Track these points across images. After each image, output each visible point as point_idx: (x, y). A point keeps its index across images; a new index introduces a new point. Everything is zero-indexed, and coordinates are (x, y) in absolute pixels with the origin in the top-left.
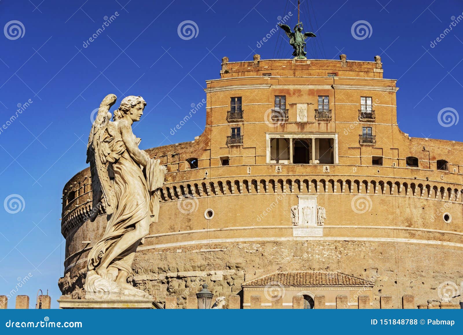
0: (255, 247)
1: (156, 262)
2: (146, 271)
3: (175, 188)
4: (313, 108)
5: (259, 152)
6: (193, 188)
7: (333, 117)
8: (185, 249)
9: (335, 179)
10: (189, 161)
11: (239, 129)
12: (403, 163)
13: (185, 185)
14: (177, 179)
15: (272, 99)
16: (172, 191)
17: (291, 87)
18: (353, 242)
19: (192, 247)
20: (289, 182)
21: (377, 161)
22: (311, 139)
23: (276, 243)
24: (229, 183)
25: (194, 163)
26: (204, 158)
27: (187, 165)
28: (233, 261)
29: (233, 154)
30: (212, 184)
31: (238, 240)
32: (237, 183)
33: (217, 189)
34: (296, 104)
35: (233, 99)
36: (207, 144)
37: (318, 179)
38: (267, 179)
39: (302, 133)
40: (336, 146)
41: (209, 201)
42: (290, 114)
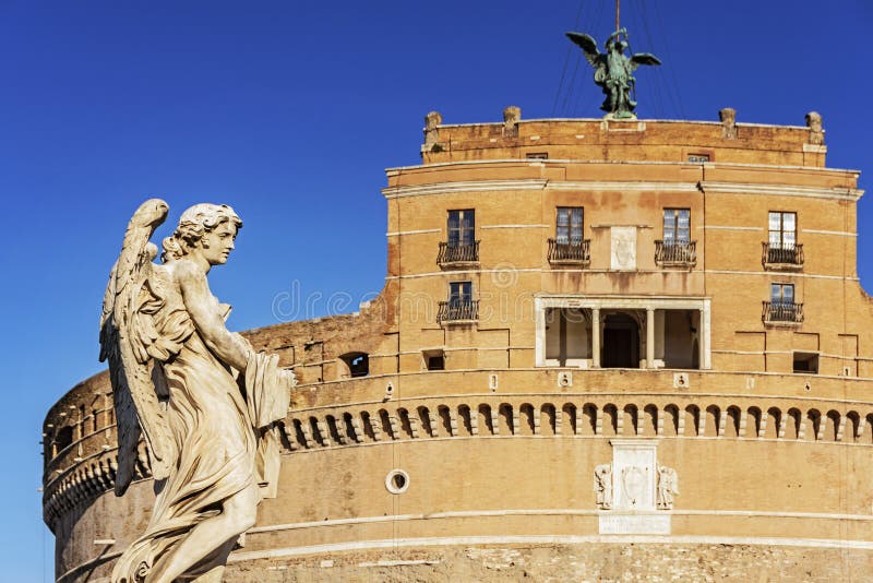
0: (507, 556)
3: (313, 421)
4: (650, 237)
5: (518, 339)
6: (357, 422)
7: (700, 260)
8: (342, 560)
9: (703, 405)
10: (348, 358)
11: (468, 285)
12: (869, 369)
13: (338, 414)
14: (319, 400)
16: (306, 428)
17: (598, 187)
19: (358, 557)
20: (591, 409)
21: (805, 364)
22: (644, 312)
24: (444, 411)
25: (359, 365)
26: (382, 353)
27: (342, 368)
29: (454, 344)
30: (403, 413)
31: (466, 540)
32: (464, 410)
33: (417, 425)
34: (608, 228)
35: (453, 214)
36: (390, 320)
37: (660, 403)
38: (537, 404)
39: (622, 295)
40: (706, 327)
41: (397, 452)
42: (594, 251)
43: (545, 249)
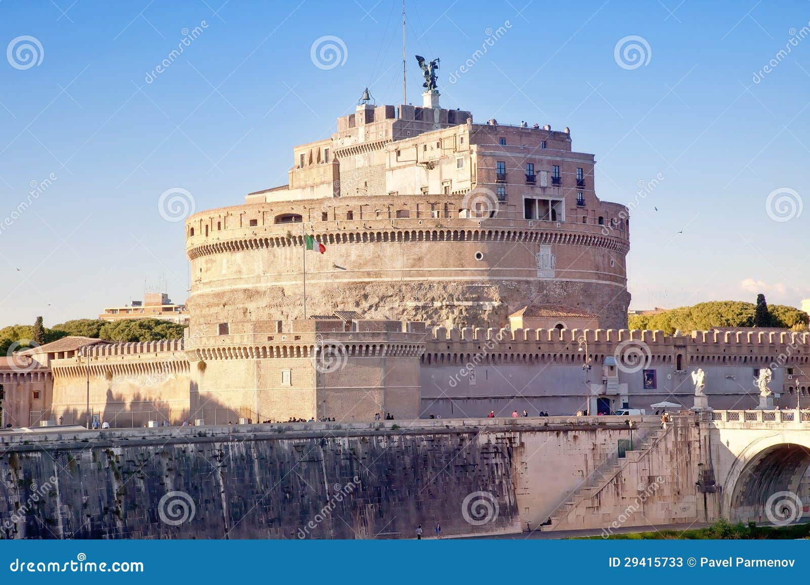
0: (514, 284)
4: (550, 175)
5: (517, 209)
6: (466, 234)
7: (562, 184)
8: (459, 283)
12: (597, 221)
14: (452, 224)
15: (525, 165)
18: (571, 282)
19: (464, 283)
22: (549, 200)
23: (528, 282)
29: (500, 210)
31: (502, 278)
33: (487, 236)
34: (540, 171)
35: (498, 163)
37: (554, 233)
38: (524, 232)
39: (543, 195)
40: (564, 207)
41: (479, 245)
42: (536, 179)
43: (525, 178)
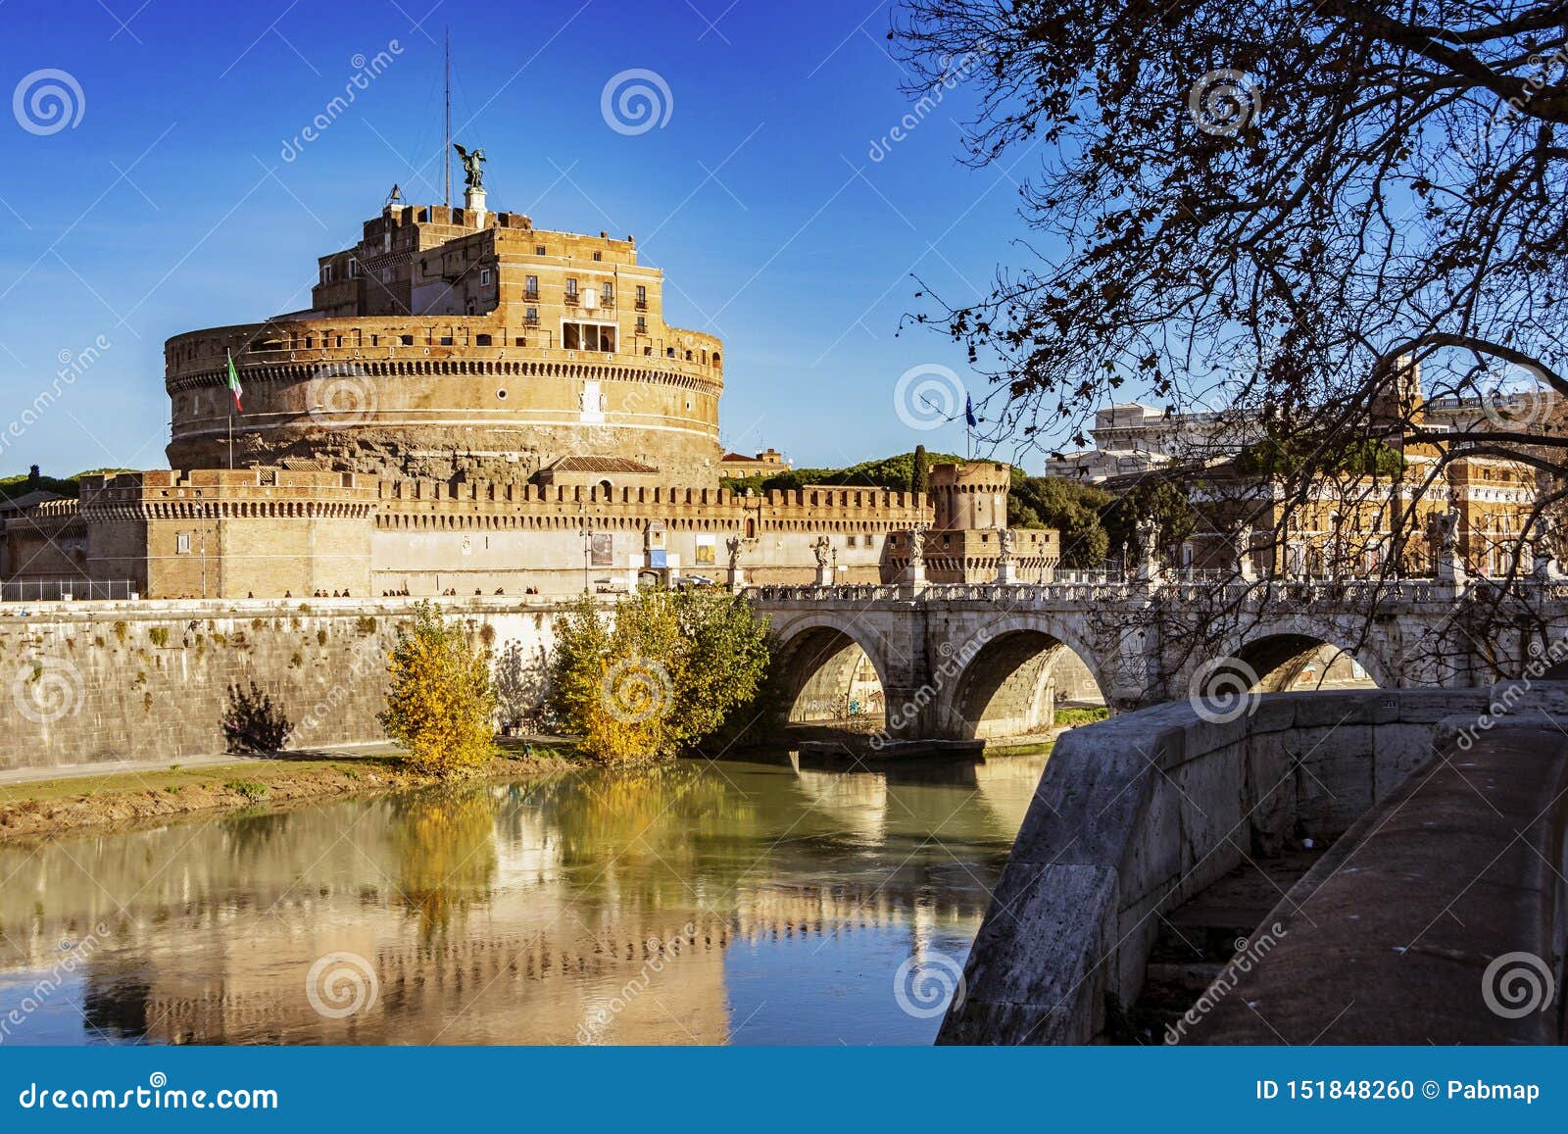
0: (548, 430)
1: (438, 437)
2: (427, 447)
3: (463, 364)
4: (598, 294)
5: (554, 336)
7: (614, 305)
8: (477, 428)
9: (615, 368)
11: (534, 310)
12: (665, 353)
13: (485, 362)
14: (467, 354)
15: (565, 281)
17: (581, 271)
18: (628, 429)
19: (482, 428)
20: (580, 368)
21: (646, 351)
22: (596, 326)
23: (567, 428)
24: (525, 365)
26: (498, 336)
28: (530, 443)
29: (530, 336)
30: (508, 365)
31: (532, 423)
32: (533, 366)
33: (512, 370)
34: (586, 289)
35: (530, 277)
36: (501, 321)
37: (602, 366)
38: (562, 365)
39: (590, 319)
40: (618, 335)
41: (502, 381)
42: (580, 298)
43: (564, 297)
